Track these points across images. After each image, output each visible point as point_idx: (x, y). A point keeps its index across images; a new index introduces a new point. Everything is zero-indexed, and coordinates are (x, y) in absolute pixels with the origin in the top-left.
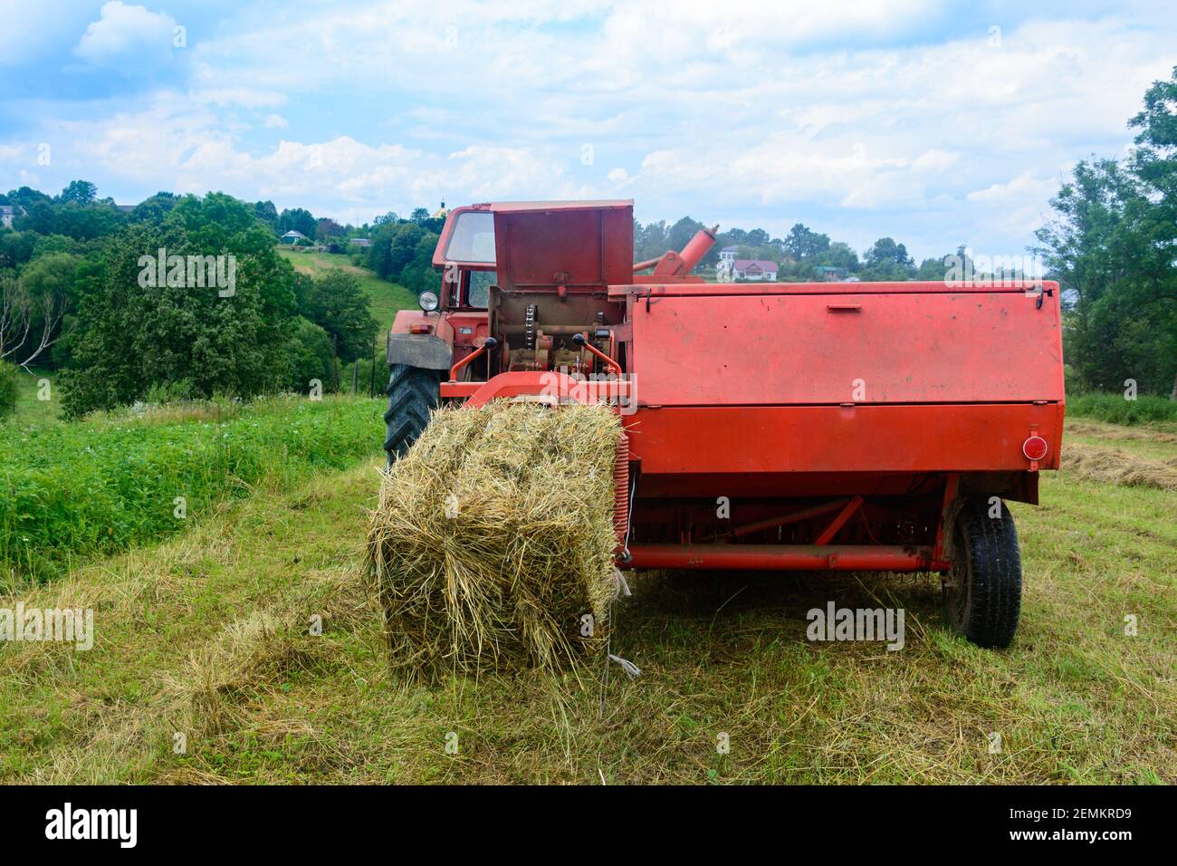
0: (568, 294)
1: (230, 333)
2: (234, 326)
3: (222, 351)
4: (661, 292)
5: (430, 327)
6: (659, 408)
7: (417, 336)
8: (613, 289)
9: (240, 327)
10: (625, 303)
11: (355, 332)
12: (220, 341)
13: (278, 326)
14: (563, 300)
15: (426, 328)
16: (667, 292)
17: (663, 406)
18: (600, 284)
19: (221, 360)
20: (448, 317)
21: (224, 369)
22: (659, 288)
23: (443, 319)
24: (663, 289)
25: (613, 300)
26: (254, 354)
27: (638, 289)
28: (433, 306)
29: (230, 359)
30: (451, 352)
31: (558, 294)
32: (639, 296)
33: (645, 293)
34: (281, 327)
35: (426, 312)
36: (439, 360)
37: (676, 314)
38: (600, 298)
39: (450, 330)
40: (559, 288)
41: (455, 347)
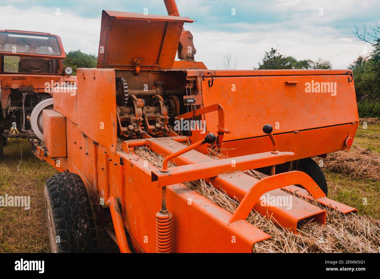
8: (190, 73)
22: (213, 72)
24: (215, 72)
27: (203, 72)
31: (135, 71)
40: (137, 68)
41: (2, 89)
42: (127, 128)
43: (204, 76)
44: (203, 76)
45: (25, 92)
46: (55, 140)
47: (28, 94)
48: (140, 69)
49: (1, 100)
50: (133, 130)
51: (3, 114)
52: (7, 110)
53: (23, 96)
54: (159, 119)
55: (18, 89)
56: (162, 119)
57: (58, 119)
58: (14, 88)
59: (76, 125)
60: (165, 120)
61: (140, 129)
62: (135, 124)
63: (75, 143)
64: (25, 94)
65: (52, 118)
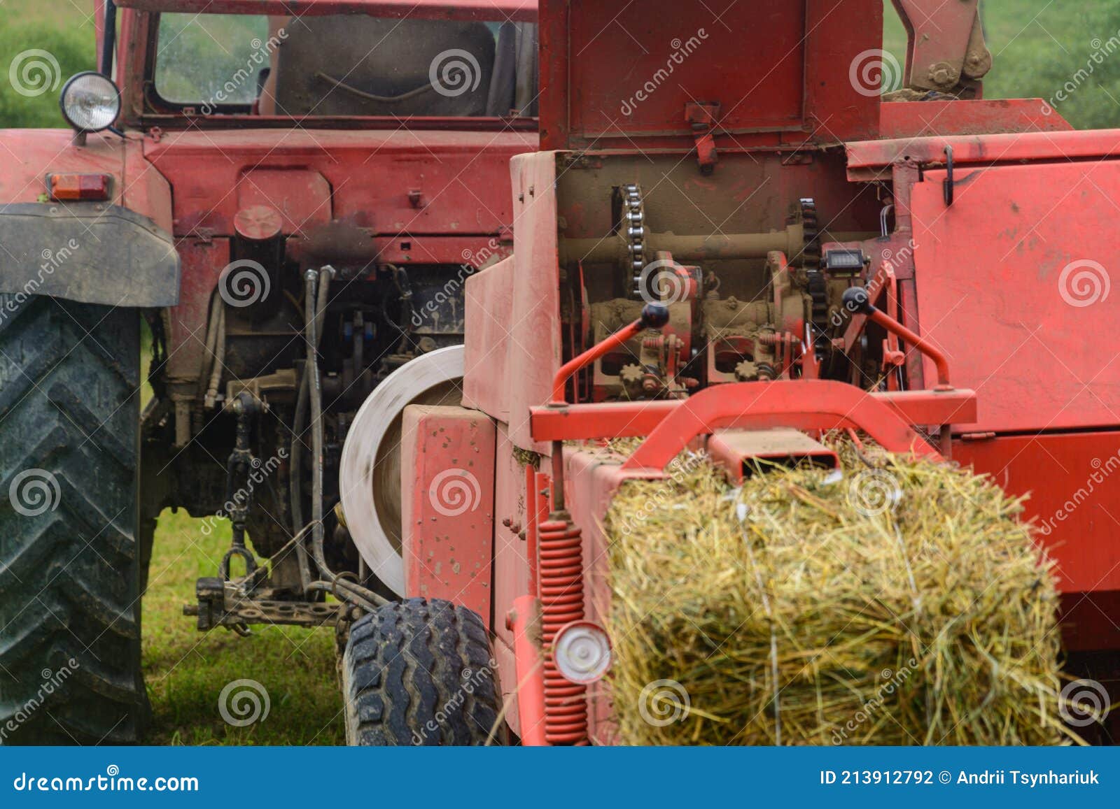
0: (722, 155)
4: (976, 155)
5: (107, 181)
6: (988, 439)
7: (69, 210)
8: (860, 152)
10: (890, 183)
14: (706, 170)
15: (97, 186)
16: (991, 154)
17: (999, 434)
18: (798, 128)
20: (149, 148)
22: (971, 146)
23: (133, 154)
24: (981, 146)
25: (859, 179)
27: (919, 149)
28: (104, 116)
30: (172, 252)
31: (695, 155)
32: (923, 166)
33: (938, 158)
35: (82, 133)
36: (143, 278)
37: (1015, 209)
38: (798, 163)
39: (160, 186)
40: (699, 142)
41: (177, 236)
42: (618, 377)
43: (924, 163)
44: (919, 164)
45: (317, 262)
46: (438, 540)
47: (338, 272)
48: (712, 145)
49: (168, 317)
50: (640, 383)
51: (172, 420)
52: (201, 385)
53: (310, 287)
54: (758, 346)
55: (280, 239)
56: (771, 348)
57: (459, 427)
58: (255, 233)
59: (507, 425)
60: (778, 348)
61: (670, 383)
62: (652, 363)
63: (507, 523)
64: (317, 278)
65: (425, 423)
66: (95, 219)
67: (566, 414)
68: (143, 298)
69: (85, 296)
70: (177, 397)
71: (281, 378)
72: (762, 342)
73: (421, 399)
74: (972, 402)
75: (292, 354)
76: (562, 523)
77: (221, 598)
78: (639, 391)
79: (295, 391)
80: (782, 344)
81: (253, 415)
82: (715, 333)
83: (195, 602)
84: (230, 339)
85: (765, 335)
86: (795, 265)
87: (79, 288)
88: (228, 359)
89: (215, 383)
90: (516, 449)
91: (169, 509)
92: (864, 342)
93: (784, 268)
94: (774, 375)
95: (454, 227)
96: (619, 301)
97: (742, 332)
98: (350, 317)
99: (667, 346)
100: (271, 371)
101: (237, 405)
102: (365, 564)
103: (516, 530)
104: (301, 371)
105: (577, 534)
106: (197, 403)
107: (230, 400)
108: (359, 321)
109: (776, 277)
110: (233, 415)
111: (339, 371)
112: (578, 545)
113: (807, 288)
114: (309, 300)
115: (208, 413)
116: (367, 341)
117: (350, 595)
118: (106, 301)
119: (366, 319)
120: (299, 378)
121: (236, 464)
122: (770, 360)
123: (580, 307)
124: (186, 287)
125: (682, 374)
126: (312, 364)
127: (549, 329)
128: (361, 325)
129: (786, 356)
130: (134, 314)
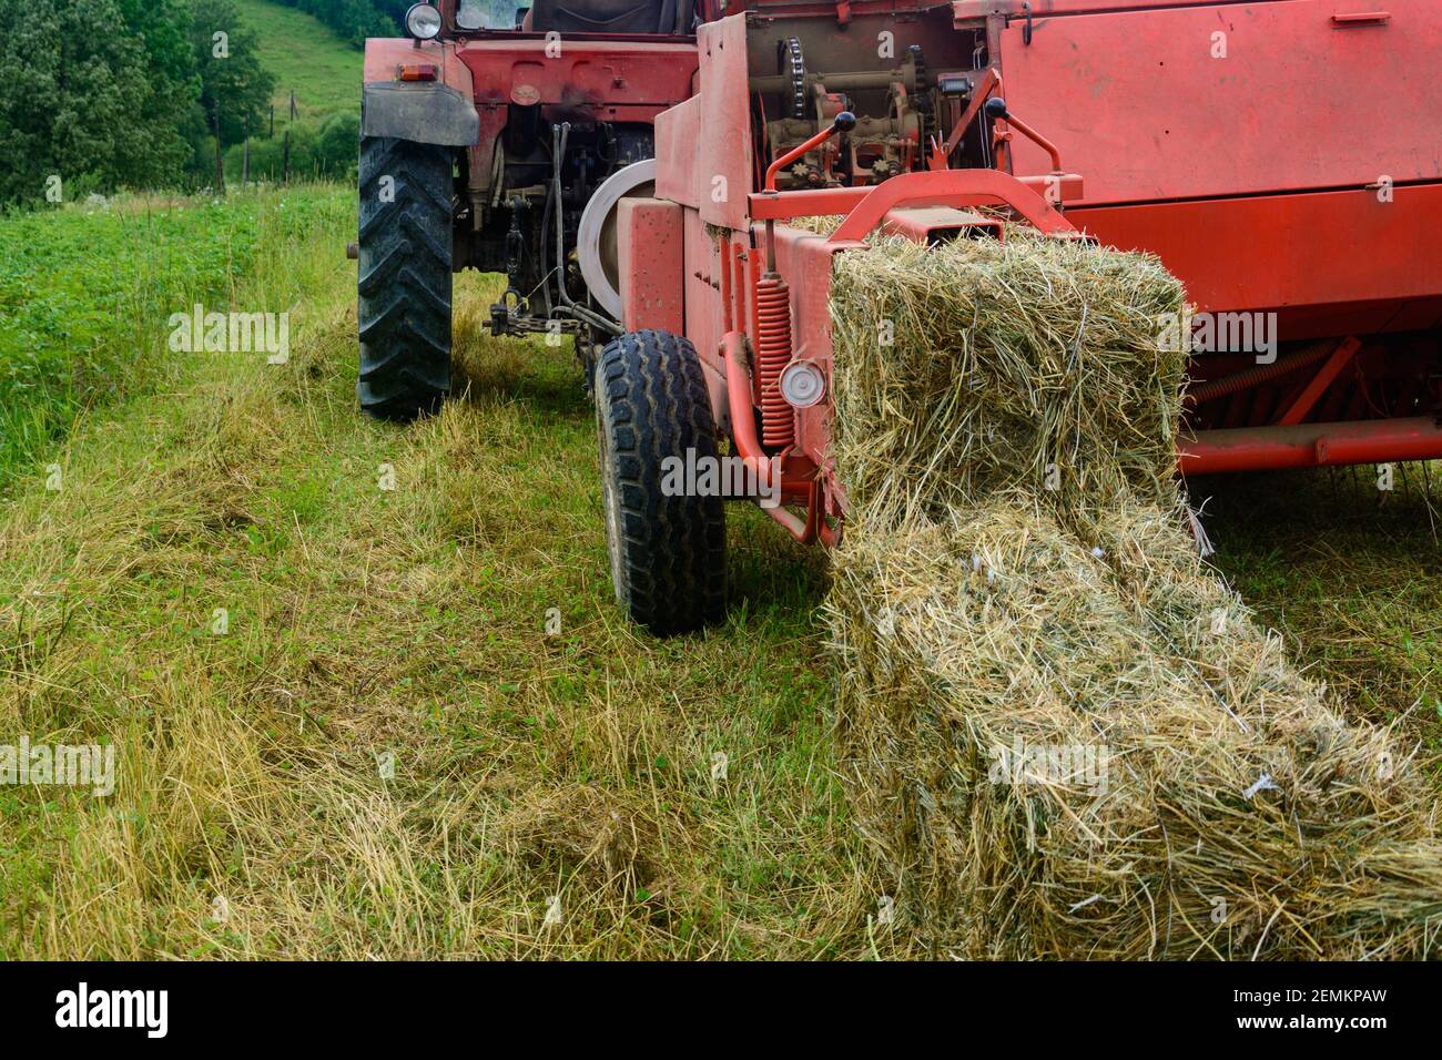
1: (107, 102)
2: (112, 93)
3: (95, 129)
4: (1047, 8)
5: (434, 69)
7: (412, 86)
8: (963, 8)
9: (119, 94)
10: (984, 30)
11: (234, 93)
12: (91, 115)
13: (169, 92)
14: (843, 28)
15: (428, 72)
16: (1057, 8)
19: (94, 143)
20: (459, 50)
21: (99, 156)
22: (1042, 2)
23: (449, 54)
24: (1049, 2)
25: (963, 27)
26: (140, 134)
27: (1006, 5)
28: (431, 31)
29: (105, 140)
30: (474, 113)
31: (836, 17)
32: (1008, 17)
33: (1019, 11)
34: (174, 93)
35: (418, 40)
36: (457, 128)
37: (1075, 46)
39: (466, 73)
40: (839, 7)
41: (477, 104)
43: (1009, 15)
44: (1006, 16)
45: (560, 120)
46: (647, 285)
47: (573, 126)
48: (848, 9)
49: (470, 152)
50: (806, 176)
51: (471, 214)
52: (489, 194)
53: (556, 135)
54: (887, 149)
55: (538, 106)
56: (897, 150)
57: (659, 211)
58: (523, 102)
59: (697, 210)
60: (903, 150)
61: (828, 177)
62: (814, 162)
63: (698, 275)
64: (561, 129)
65: (637, 209)
66: (427, 92)
67: (777, 199)
68: (457, 141)
69: (422, 139)
70: (475, 201)
71: (537, 189)
72: (892, 147)
73: (628, 194)
74: (1080, 183)
75: (542, 175)
76: (775, 281)
77: (506, 316)
78: (805, 183)
79: (545, 198)
80: (906, 147)
81: (522, 210)
82: (855, 140)
83: (490, 319)
84: (506, 166)
85: (893, 141)
86: (909, 92)
87: (419, 133)
88: (505, 179)
89: (498, 192)
90: (709, 225)
91: (466, 268)
92: (962, 145)
93: (903, 93)
94: (900, 171)
95: (641, 100)
96: (787, 120)
97: (875, 140)
98: (578, 154)
99: (824, 150)
100: (531, 185)
101: (512, 203)
102: (592, 295)
103: (707, 280)
104: (549, 186)
105: (786, 290)
106: (487, 206)
107: (507, 200)
108: (584, 156)
109: (898, 101)
110: (510, 209)
111: (571, 186)
112: (786, 297)
113: (919, 108)
114: (556, 142)
115: (493, 210)
116: (588, 170)
117: (583, 316)
118: (434, 141)
119: (588, 154)
120: (548, 190)
121: (511, 239)
122: (896, 159)
123: (762, 124)
124: (482, 133)
125: (835, 169)
126: (557, 180)
127: (741, 140)
128: (586, 160)
129: (908, 156)
130: (451, 149)
